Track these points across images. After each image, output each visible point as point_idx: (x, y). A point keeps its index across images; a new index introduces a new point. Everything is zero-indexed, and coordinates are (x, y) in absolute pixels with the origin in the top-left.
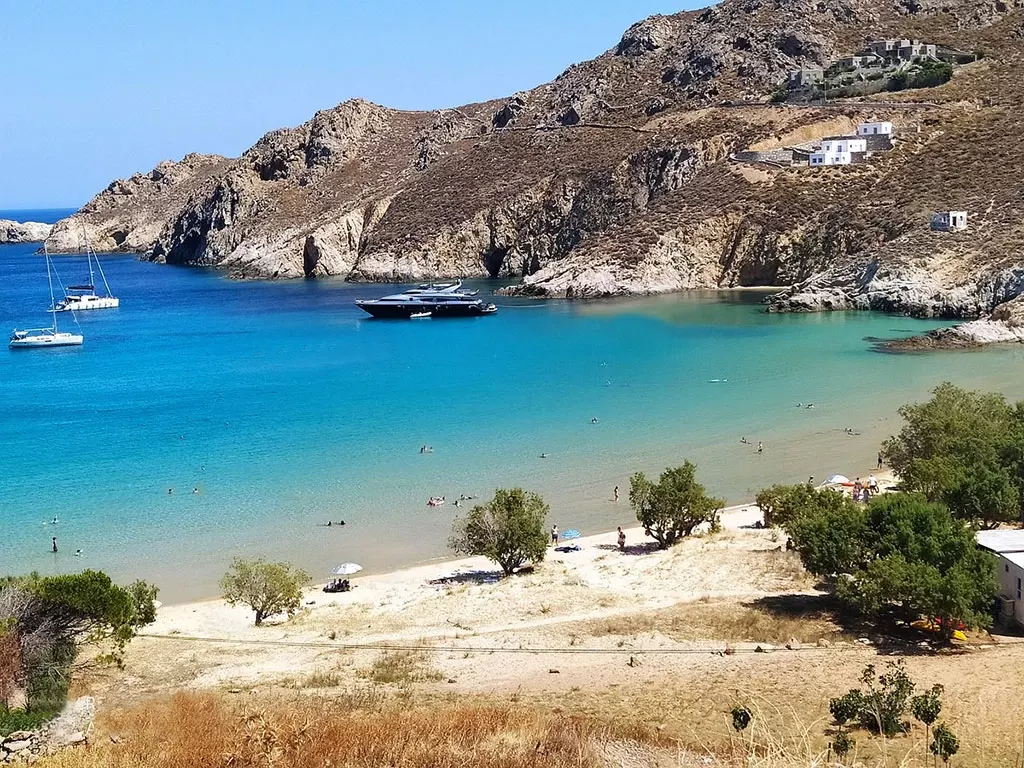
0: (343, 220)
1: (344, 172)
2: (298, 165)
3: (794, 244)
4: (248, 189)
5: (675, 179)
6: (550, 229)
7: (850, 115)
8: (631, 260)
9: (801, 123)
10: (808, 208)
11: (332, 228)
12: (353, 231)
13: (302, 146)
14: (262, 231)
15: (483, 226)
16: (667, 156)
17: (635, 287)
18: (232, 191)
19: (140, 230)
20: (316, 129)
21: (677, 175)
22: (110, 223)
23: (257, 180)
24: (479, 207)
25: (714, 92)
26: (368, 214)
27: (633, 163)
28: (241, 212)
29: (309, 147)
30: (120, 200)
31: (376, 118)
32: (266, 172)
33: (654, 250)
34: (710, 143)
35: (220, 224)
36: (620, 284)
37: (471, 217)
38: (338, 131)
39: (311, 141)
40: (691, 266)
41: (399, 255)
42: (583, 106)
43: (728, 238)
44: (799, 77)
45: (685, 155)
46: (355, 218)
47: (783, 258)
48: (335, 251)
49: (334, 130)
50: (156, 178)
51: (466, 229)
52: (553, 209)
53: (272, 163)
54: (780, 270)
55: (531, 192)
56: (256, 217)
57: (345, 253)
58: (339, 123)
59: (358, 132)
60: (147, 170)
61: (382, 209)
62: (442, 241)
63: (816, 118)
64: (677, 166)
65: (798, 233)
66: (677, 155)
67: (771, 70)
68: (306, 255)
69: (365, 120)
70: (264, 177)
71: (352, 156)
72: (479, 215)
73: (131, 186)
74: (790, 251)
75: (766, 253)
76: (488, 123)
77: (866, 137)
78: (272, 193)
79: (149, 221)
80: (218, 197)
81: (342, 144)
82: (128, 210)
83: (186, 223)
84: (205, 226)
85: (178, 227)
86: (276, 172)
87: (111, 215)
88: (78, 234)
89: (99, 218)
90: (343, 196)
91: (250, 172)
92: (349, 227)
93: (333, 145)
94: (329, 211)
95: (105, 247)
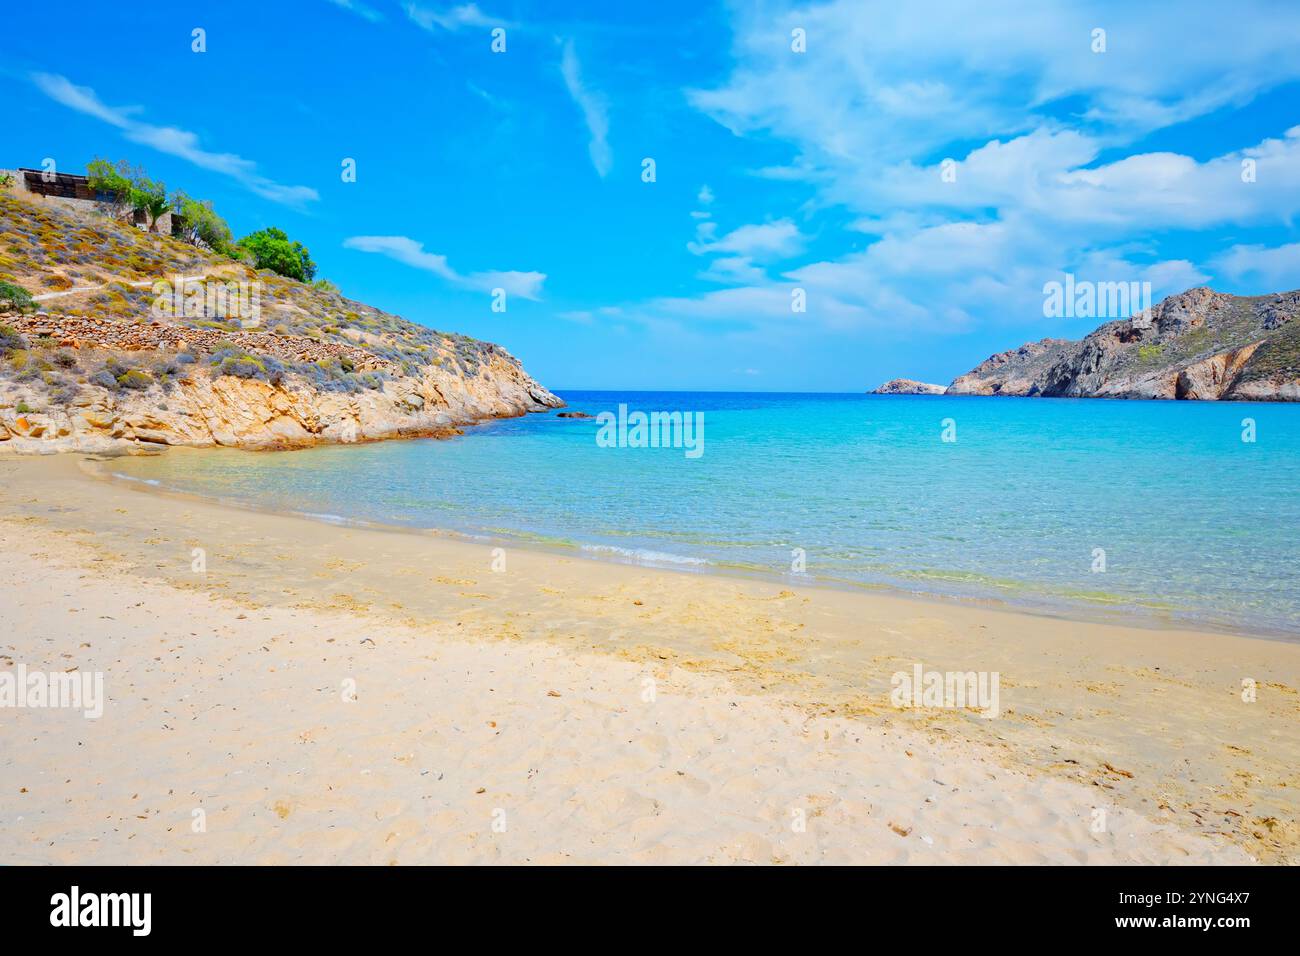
0: (1209, 362)
1: (1193, 335)
2: (1151, 332)
4: (1110, 347)
11: (1200, 367)
12: (1217, 370)
13: (1155, 319)
14: (1125, 374)
18: (1099, 349)
19: (1010, 383)
20: (1167, 307)
22: (990, 379)
23: (1117, 342)
26: (1231, 358)
28: (1104, 363)
29: (1161, 320)
30: (997, 366)
31: (1219, 299)
32: (1124, 338)
35: (1088, 371)
38: (1188, 308)
39: (1163, 315)
41: (1280, 382)
46: (1219, 361)
48: (1201, 384)
49: (1184, 307)
50: (1021, 353)
53: (1130, 331)
56: (1118, 368)
57: (1209, 386)
58: (1188, 302)
59: (1203, 308)
60: (1015, 348)
61: (1246, 353)
68: (1178, 385)
69: (1209, 300)
70: (1123, 340)
71: (1199, 325)
73: (1005, 358)
78: (1132, 351)
79: (1017, 378)
80: (1086, 353)
81: (1192, 317)
82: (1002, 371)
83: (1059, 371)
84: (1075, 373)
85: (1052, 374)
86: (1134, 337)
87: (991, 374)
88: (969, 385)
89: (983, 376)
90: (1198, 349)
91: (1112, 337)
92: (1214, 367)
93: (1182, 317)
94: (1189, 356)
95: (986, 393)
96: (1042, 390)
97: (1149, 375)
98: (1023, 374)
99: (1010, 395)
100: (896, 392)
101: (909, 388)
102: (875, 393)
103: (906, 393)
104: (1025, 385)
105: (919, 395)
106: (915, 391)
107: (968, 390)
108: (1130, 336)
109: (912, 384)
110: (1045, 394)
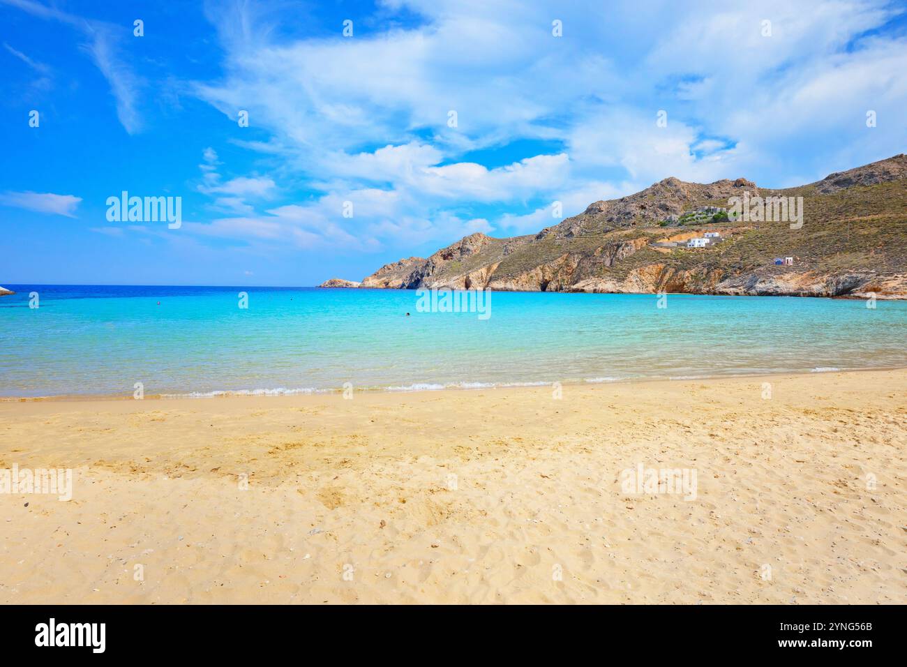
0: (480, 271)
1: (475, 257)
2: (457, 255)
3: (692, 276)
4: (439, 263)
5: (623, 255)
6: (567, 273)
7: (697, 231)
8: (621, 280)
9: (676, 234)
10: (695, 263)
11: (476, 273)
13: (459, 248)
14: (445, 277)
15: (540, 272)
16: (619, 246)
17: (624, 290)
18: (433, 263)
19: (393, 281)
20: (464, 241)
21: (623, 253)
22: (383, 279)
23: (442, 260)
24: (538, 265)
25: (634, 224)
26: (489, 269)
27: (604, 249)
28: (436, 271)
29: (462, 248)
30: (387, 271)
32: (445, 258)
33: (629, 276)
34: (637, 241)
35: (428, 275)
36: (618, 288)
37: (535, 267)
38: (473, 243)
39: (462, 246)
40: (643, 284)
41: (506, 282)
42: (575, 230)
43: (658, 274)
44: (670, 218)
45: (627, 245)
46: (484, 270)
47: (686, 282)
48: (476, 282)
49: (471, 242)
50: (399, 264)
51: (533, 273)
52: (568, 266)
53: (448, 254)
54: (685, 286)
55: (559, 259)
56: (441, 273)
57: (480, 283)
58: (473, 240)
59: (480, 244)
60: (397, 262)
61: (495, 267)
62: (524, 277)
63: (682, 232)
64: (623, 249)
65: (693, 272)
66: (623, 245)
67: (657, 216)
68: (466, 283)
69: (483, 240)
70: (444, 259)
71: (478, 252)
72: (538, 268)
73: (391, 267)
74: (690, 279)
75: (679, 279)
76: (533, 239)
77: (710, 238)
78: (449, 264)
79: (397, 278)
80: (427, 265)
81: (474, 247)
82: (390, 275)
83: (414, 275)
84: (422, 276)
85: (412, 277)
86: (449, 257)
87: (384, 276)
88: (372, 282)
89: (379, 277)
90: (477, 264)
91: (439, 257)
92: (482, 274)
93: (471, 248)
94: (473, 268)
95: (381, 287)
96: (407, 285)
97: (455, 278)
98: (400, 277)
99: (393, 288)
100: (333, 287)
101: (340, 284)
102: (320, 287)
103: (339, 287)
104: (400, 282)
105: (347, 288)
106: (344, 286)
107: (371, 285)
108: (447, 257)
109: (343, 281)
110: (408, 288)
